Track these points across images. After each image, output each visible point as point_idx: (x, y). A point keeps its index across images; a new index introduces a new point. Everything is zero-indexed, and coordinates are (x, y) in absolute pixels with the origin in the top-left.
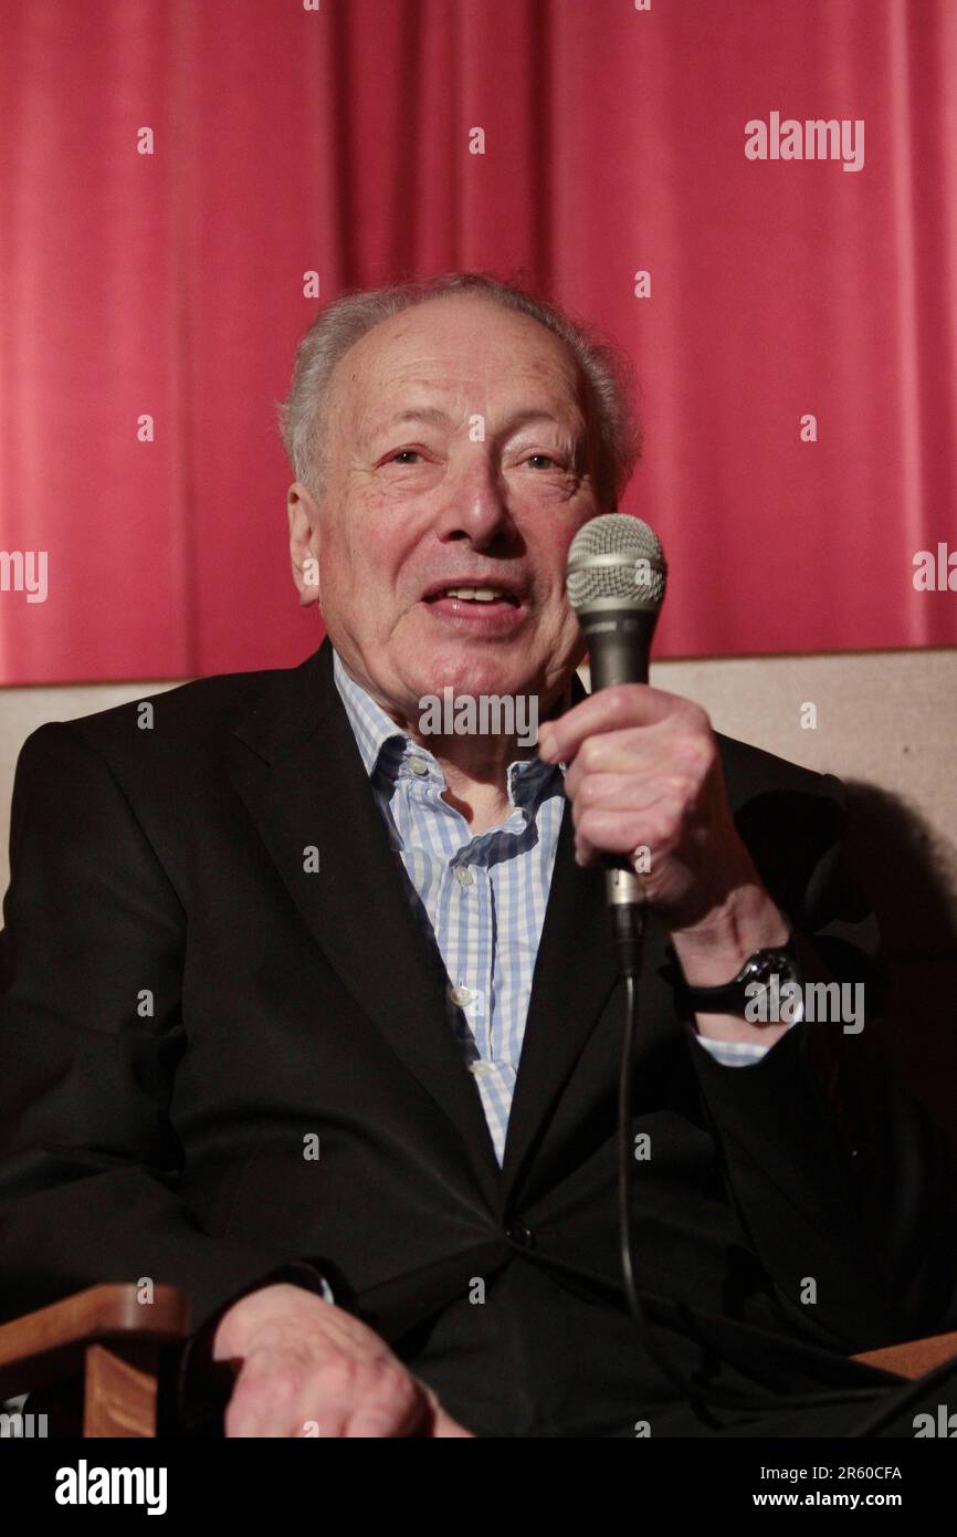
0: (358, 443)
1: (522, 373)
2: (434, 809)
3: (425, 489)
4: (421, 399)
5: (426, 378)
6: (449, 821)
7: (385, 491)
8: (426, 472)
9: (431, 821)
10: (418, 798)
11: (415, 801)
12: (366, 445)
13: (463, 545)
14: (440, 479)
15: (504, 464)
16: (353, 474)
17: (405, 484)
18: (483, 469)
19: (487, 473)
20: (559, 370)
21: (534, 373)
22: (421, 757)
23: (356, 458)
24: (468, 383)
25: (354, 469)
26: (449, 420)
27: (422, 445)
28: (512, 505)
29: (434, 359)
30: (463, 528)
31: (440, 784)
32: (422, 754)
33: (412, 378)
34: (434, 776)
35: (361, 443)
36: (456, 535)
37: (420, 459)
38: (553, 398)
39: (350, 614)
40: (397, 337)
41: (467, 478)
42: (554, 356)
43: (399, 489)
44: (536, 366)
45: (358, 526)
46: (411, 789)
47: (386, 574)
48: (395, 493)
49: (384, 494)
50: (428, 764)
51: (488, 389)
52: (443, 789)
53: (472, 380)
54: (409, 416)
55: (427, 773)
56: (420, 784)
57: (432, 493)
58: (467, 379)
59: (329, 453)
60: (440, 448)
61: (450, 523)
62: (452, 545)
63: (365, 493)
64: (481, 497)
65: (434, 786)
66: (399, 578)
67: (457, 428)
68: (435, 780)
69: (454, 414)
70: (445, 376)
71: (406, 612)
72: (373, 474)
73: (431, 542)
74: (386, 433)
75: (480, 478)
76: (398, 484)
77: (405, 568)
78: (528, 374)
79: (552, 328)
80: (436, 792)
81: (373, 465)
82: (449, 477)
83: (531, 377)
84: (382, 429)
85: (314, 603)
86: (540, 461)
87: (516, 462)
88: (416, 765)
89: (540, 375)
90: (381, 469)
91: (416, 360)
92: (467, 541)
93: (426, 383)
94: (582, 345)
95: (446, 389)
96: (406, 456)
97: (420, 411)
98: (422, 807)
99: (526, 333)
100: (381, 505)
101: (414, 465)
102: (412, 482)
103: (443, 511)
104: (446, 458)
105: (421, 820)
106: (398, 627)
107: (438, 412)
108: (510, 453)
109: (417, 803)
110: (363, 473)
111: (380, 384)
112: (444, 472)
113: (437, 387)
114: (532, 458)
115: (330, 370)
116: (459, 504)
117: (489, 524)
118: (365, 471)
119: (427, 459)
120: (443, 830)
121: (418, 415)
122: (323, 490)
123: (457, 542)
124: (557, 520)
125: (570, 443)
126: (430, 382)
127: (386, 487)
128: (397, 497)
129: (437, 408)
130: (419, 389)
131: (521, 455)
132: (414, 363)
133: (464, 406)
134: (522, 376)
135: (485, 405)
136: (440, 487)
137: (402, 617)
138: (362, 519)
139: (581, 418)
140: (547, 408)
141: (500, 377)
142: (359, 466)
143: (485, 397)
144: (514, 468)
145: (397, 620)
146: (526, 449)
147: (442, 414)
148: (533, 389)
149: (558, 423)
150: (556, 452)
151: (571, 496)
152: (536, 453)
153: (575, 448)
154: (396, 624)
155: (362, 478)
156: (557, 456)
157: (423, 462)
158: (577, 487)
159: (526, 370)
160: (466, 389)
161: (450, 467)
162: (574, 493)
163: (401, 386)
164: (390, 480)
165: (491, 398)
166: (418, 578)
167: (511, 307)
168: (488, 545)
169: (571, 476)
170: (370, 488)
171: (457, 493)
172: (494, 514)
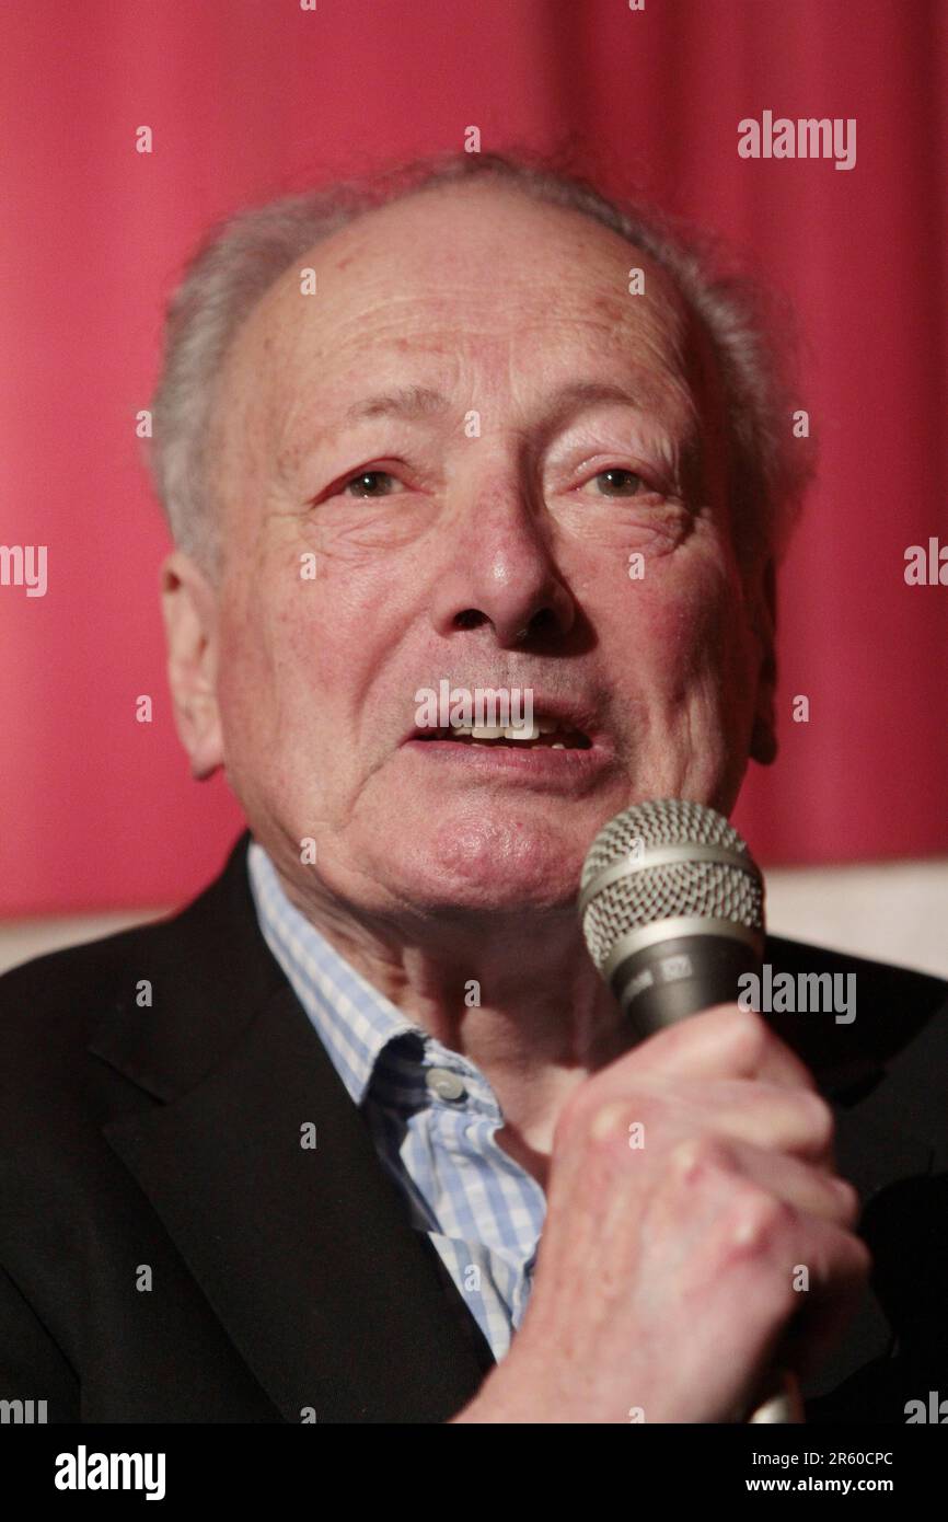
0: (280, 464)
1: (575, 315)
2: (478, 1161)
3: (405, 542)
4: (395, 376)
5: (401, 335)
6: (508, 1186)
7: (330, 548)
8: (404, 509)
9: (474, 1185)
10: (451, 1144)
11: (443, 1148)
12: (297, 466)
13: (483, 638)
14: (430, 520)
15: (549, 487)
16: (274, 522)
17: (367, 534)
18: (508, 495)
19: (515, 502)
20: (644, 313)
21: (596, 316)
22: (452, 1070)
23: (278, 491)
24: (477, 336)
25: (276, 514)
26: (449, 404)
27: (397, 460)
28: (564, 562)
29: (412, 298)
30: (476, 607)
31: (491, 1115)
32: (453, 1063)
33: (378, 340)
34: (477, 1102)
35: (285, 464)
36: (467, 619)
37: (397, 486)
38: (632, 366)
39: (274, 783)
40: (342, 265)
41: (478, 512)
43: (357, 543)
44: (601, 304)
45: (284, 618)
46: (435, 1127)
47: (342, 701)
48: (350, 552)
49: (329, 555)
50: (466, 1080)
51: (512, 345)
52: (497, 1124)
53: (483, 331)
54: (376, 409)
55: (464, 1097)
56: (449, 1118)
57: (416, 546)
58: (475, 331)
59: (229, 488)
60: (430, 463)
61: (455, 597)
62: (461, 638)
63: (294, 558)
64: (505, 545)
65: (478, 1120)
66: (367, 706)
67: (460, 421)
68: (479, 1108)
69: (453, 395)
70: (435, 327)
71: (378, 767)
72: (305, 518)
73: (422, 637)
74: (333, 442)
75: (504, 509)
76: (354, 535)
77: (377, 689)
78: (586, 318)
80: (482, 1129)
81: (309, 502)
82: (447, 516)
83: (593, 325)
84: (326, 435)
85: (212, 773)
86: (619, 480)
87: (571, 481)
88: (443, 1083)
89: (608, 321)
90: (323, 509)
91: (381, 304)
92: (487, 628)
93: (403, 345)
95: (438, 349)
96: (370, 480)
97: (395, 397)
98: (458, 1159)
99: (581, 246)
101: (383, 500)
102: (380, 530)
103: (439, 578)
104: (438, 478)
105: (457, 1185)
106: (365, 795)
107: (426, 394)
108: (556, 466)
109: (448, 1152)
110: (289, 519)
111: (319, 354)
112: (438, 509)
113: (423, 348)
114: (602, 473)
116: (465, 564)
117: (522, 592)
118: (294, 514)
119: (409, 487)
120: (497, 1202)
121: (392, 404)
123: (469, 633)
124: (650, 590)
125: (666, 447)
126: (409, 341)
127: (332, 541)
128: (353, 560)
129: (425, 386)
130: (391, 357)
131: (583, 468)
132: (378, 311)
133: (473, 378)
134: (575, 321)
135: (507, 374)
136: (432, 534)
137: (373, 777)
138: (291, 602)
139: (689, 401)
140: (618, 382)
141: (534, 324)
142: (284, 506)
143: (511, 364)
144: (570, 493)
145: (362, 784)
146: (587, 459)
147: (435, 396)
148: (593, 347)
149: (641, 410)
150: (643, 463)
151: (676, 547)
152: (608, 465)
153: (677, 456)
154: (361, 791)
155: (288, 528)
156: (648, 471)
157: (401, 492)
158: (688, 529)
159: (583, 311)
160: (472, 347)
161: (447, 496)
162: (681, 540)
163: (357, 355)
164: (337, 529)
165: (519, 362)
166: (403, 704)
167: (555, 202)
168: (523, 632)
169: (674, 509)
170: (302, 546)
171: (462, 542)
172: (529, 573)
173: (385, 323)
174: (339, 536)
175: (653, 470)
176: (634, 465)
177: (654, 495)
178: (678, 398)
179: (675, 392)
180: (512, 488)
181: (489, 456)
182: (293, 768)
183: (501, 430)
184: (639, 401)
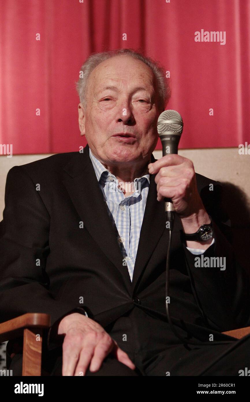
1: (138, 77)
3: (111, 108)
4: (111, 84)
5: (112, 78)
6: (119, 194)
7: (101, 108)
8: (112, 104)
12: (97, 95)
13: (122, 123)
14: (115, 105)
15: (132, 101)
16: (94, 103)
17: (106, 107)
19: (127, 104)
20: (147, 76)
23: (94, 99)
24: (123, 80)
26: (118, 89)
27: (111, 96)
28: (134, 112)
29: (115, 73)
33: (109, 78)
34: (115, 182)
35: (96, 95)
36: (120, 120)
37: (110, 100)
38: (145, 84)
40: (105, 67)
41: (122, 105)
42: (146, 72)
48: (104, 109)
49: (101, 110)
50: (114, 178)
51: (128, 82)
54: (108, 88)
55: (113, 181)
57: (113, 109)
59: (88, 96)
60: (115, 97)
61: (118, 117)
63: (96, 109)
67: (120, 92)
69: (119, 88)
70: (117, 78)
71: (108, 139)
72: (98, 103)
73: (114, 123)
75: (125, 105)
77: (108, 129)
78: (139, 77)
79: (147, 64)
81: (99, 101)
82: (117, 105)
83: (140, 78)
84: (101, 92)
86: (141, 101)
87: (135, 101)
88: (111, 179)
89: (142, 78)
90: (101, 102)
91: (110, 73)
93: (112, 79)
94: (155, 68)
95: (117, 81)
97: (110, 87)
99: (139, 66)
100: (101, 112)
102: (108, 106)
103: (116, 114)
104: (117, 99)
107: (115, 87)
108: (133, 98)
110: (96, 103)
112: (116, 103)
113: (115, 80)
117: (127, 117)
118: (96, 102)
119: (112, 100)
121: (110, 88)
122: (86, 106)
123: (120, 122)
124: (144, 117)
125: (149, 96)
127: (102, 107)
128: (105, 111)
130: (111, 81)
131: (137, 99)
132: (109, 74)
133: (122, 86)
134: (137, 78)
135: (127, 85)
136: (115, 107)
138: (96, 115)
139: (153, 89)
140: (143, 87)
141: (131, 78)
142: (95, 101)
144: (135, 103)
148: (140, 82)
149: (146, 91)
151: (149, 111)
152: (141, 99)
153: (151, 97)
154: (106, 142)
155: (96, 104)
158: (151, 108)
159: (139, 76)
161: (118, 102)
162: (150, 110)
163: (106, 80)
164: (103, 106)
165: (129, 84)
167: (136, 59)
168: (127, 123)
169: (149, 105)
170: (98, 107)
171: (120, 109)
172: (129, 115)
173: (110, 76)
175: (146, 99)
176: (144, 99)
178: (151, 89)
179: (151, 88)
180: (127, 102)
181: (124, 97)
183: (126, 93)
184: (146, 89)
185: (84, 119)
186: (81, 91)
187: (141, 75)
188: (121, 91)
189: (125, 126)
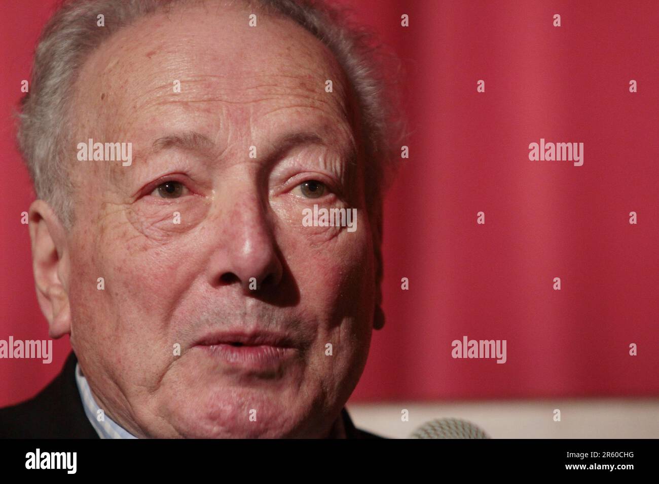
1: (289, 91)
3: (190, 228)
4: (182, 123)
5: (185, 99)
7: (147, 232)
13: (234, 290)
14: (204, 215)
15: (272, 192)
16: (111, 208)
17: (168, 223)
18: (251, 205)
19: (256, 209)
21: (300, 91)
24: (230, 104)
25: (111, 202)
26: (213, 144)
27: (184, 174)
28: (280, 241)
30: (232, 271)
36: (226, 279)
37: (185, 190)
39: (114, 360)
40: (149, 55)
41: (235, 215)
43: (163, 229)
45: (120, 269)
47: (156, 320)
48: (157, 235)
49: (147, 236)
51: (252, 111)
53: (234, 101)
54: (170, 142)
57: (197, 231)
60: (204, 177)
61: (220, 265)
62: (224, 289)
63: (125, 234)
66: (171, 324)
67: (221, 154)
69: (217, 138)
70: (205, 97)
71: (178, 357)
73: (202, 287)
74: (145, 161)
75: (248, 215)
76: (161, 224)
77: (177, 313)
78: (295, 92)
81: (132, 197)
82: (213, 211)
83: (297, 95)
84: (140, 157)
85: (62, 336)
86: (313, 187)
87: (284, 187)
89: (307, 93)
92: (237, 284)
93: (185, 104)
95: (207, 110)
96: (169, 187)
97: (181, 136)
100: (145, 248)
101: (178, 200)
103: (211, 253)
106: (170, 373)
107: (200, 136)
108: (276, 179)
110: (121, 207)
112: (209, 205)
113: (198, 109)
114: (302, 183)
115: (73, 80)
116: (227, 243)
117: (260, 265)
118: (122, 203)
119: (192, 191)
121: (179, 140)
122: (73, 218)
123: (228, 287)
125: (338, 164)
126: (190, 104)
127: (147, 227)
128: (162, 240)
129: (199, 132)
130: (178, 110)
131: (291, 181)
133: (227, 129)
134: (288, 95)
135: (249, 128)
136: (204, 223)
137: (175, 363)
138: (124, 261)
139: (351, 137)
140: (312, 130)
141: (265, 97)
142: (115, 197)
143: (251, 123)
144: (284, 195)
145: (168, 366)
146: (294, 175)
147: (205, 138)
150: (327, 175)
152: (306, 178)
153: (344, 170)
154: (168, 370)
155: (119, 212)
156: (328, 180)
157: (187, 195)
159: (292, 89)
160: (228, 110)
161: (213, 198)
163: (157, 108)
164: (150, 220)
165: (255, 120)
166: (192, 326)
170: (130, 227)
171: (224, 232)
172: (264, 254)
174: (152, 225)
175: (330, 177)
176: (321, 177)
177: (331, 196)
180: (253, 200)
181: (239, 177)
182: (126, 354)
183: (245, 162)
184: (325, 140)
185: (64, 264)
186: (42, 149)
187: (303, 85)
188: (224, 154)
189: (251, 302)
